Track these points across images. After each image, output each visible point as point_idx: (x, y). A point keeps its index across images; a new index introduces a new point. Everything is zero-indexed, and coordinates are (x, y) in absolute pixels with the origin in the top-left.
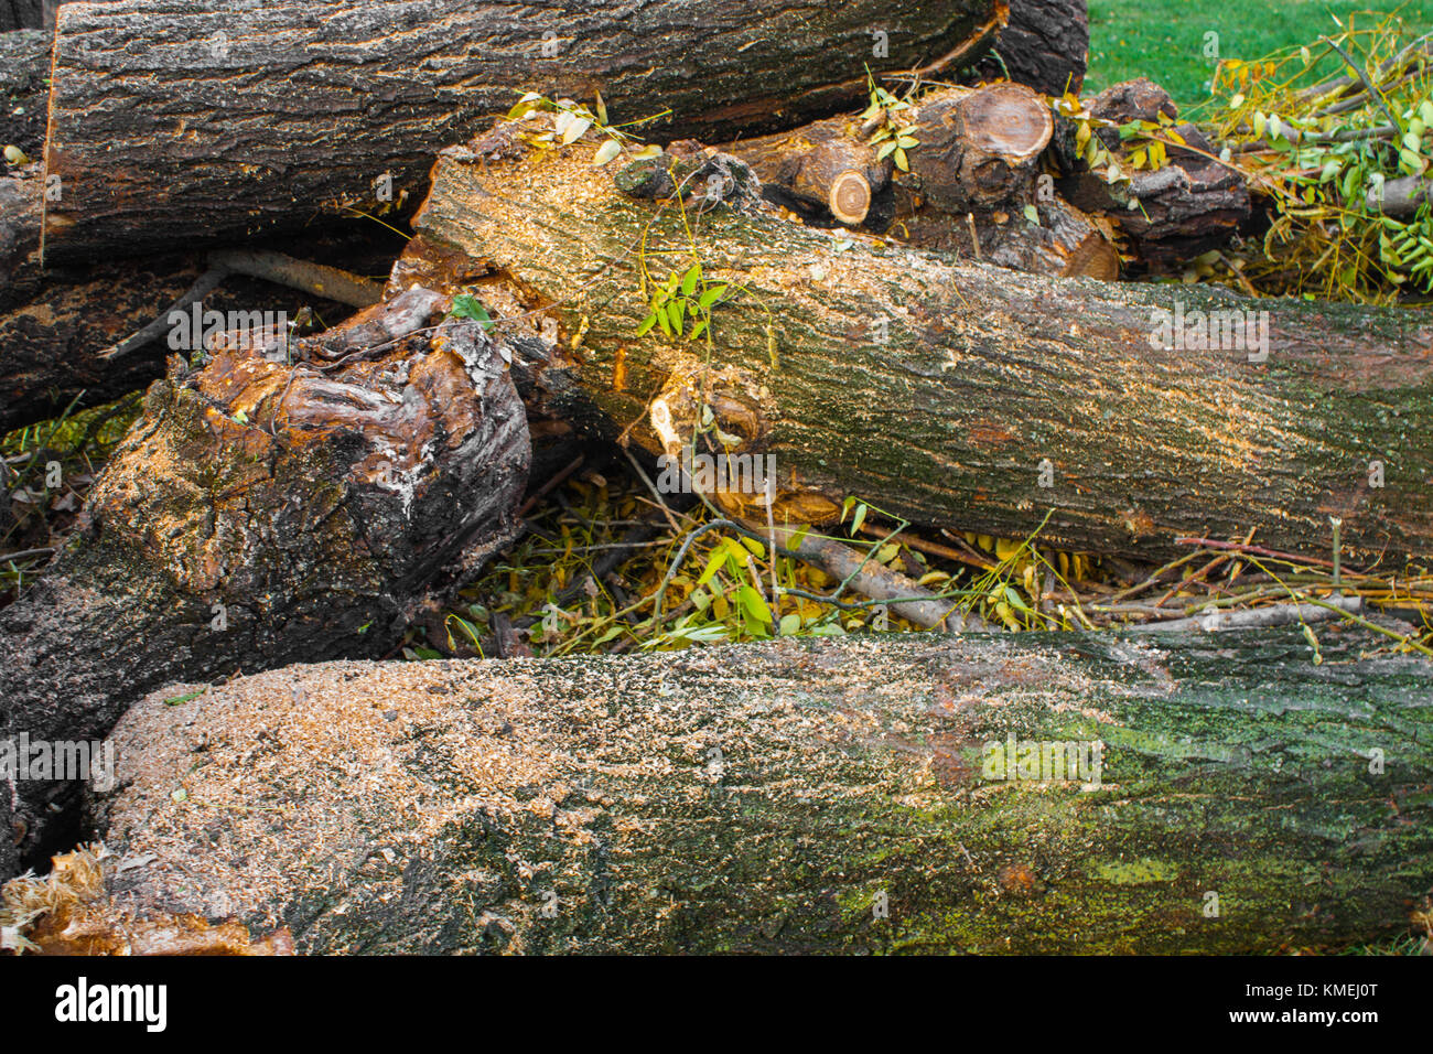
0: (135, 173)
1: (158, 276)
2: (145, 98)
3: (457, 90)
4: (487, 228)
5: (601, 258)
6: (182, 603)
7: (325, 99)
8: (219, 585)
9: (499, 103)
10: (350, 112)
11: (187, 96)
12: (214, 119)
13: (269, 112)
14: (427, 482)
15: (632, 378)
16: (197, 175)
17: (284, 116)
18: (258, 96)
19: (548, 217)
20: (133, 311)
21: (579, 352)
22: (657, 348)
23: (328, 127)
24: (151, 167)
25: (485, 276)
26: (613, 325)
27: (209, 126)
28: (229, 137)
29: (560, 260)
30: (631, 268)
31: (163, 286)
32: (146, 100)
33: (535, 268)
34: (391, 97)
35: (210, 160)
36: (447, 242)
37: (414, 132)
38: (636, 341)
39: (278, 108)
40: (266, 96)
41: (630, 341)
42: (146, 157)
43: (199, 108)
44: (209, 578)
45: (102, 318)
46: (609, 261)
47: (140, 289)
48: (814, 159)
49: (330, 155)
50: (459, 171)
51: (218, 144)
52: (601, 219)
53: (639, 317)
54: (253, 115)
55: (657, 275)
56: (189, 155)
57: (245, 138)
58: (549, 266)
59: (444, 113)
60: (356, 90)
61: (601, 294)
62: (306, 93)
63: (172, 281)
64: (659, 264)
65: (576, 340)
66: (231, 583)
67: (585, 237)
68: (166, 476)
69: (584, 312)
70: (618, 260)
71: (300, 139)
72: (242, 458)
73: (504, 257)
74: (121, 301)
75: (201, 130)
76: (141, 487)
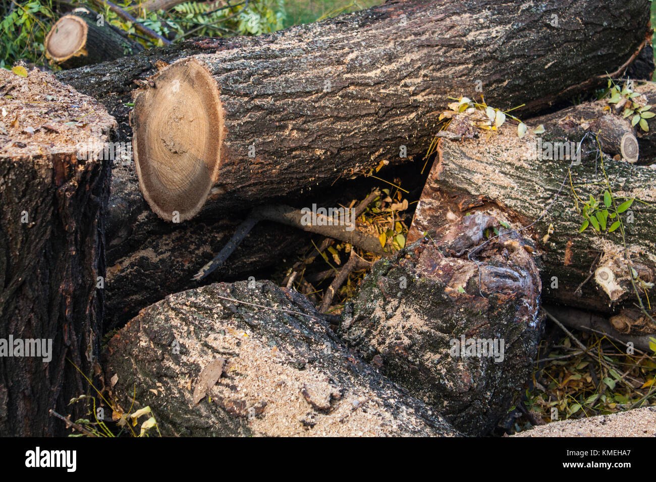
0: (265, 158)
1: (208, 225)
2: (272, 111)
3: (419, 98)
4: (477, 178)
5: (549, 190)
6: (446, 403)
7: (357, 107)
8: (471, 389)
9: (438, 105)
10: (368, 115)
11: (290, 109)
12: (305, 122)
13: (331, 117)
14: (540, 321)
15: (575, 257)
16: (294, 157)
17: (338, 119)
18: (324, 107)
19: (507, 168)
20: (198, 249)
21: (548, 245)
22: (591, 239)
23: (357, 124)
24: (274, 154)
25: (482, 206)
26: (565, 227)
27: (303, 127)
28: (311, 133)
29: (524, 193)
30: (567, 195)
31: (211, 232)
32: (270, 113)
33: (512, 198)
34: (389, 104)
35: (301, 148)
36: (456, 187)
37: (399, 125)
38: (579, 235)
39: (335, 114)
40: (329, 107)
41: (574, 236)
42: (271, 148)
43: (297, 115)
44: (465, 385)
45: (181, 255)
46: (554, 192)
47: (199, 234)
48: (598, 127)
49: (358, 141)
50: (454, 145)
51: (307, 138)
52: (540, 168)
53: (578, 222)
54: (323, 119)
55: (582, 197)
56: (293, 145)
57: (320, 133)
58: (518, 196)
59: (412, 112)
60: (372, 101)
61: (555, 210)
62: (347, 104)
63: (215, 228)
64: (581, 191)
65: (546, 238)
66: (477, 386)
67: (534, 179)
68: (425, 329)
69: (548, 221)
70: (559, 190)
71: (344, 133)
72: (471, 314)
73: (493, 193)
74: (192, 243)
75: (298, 129)
76: (410, 338)
